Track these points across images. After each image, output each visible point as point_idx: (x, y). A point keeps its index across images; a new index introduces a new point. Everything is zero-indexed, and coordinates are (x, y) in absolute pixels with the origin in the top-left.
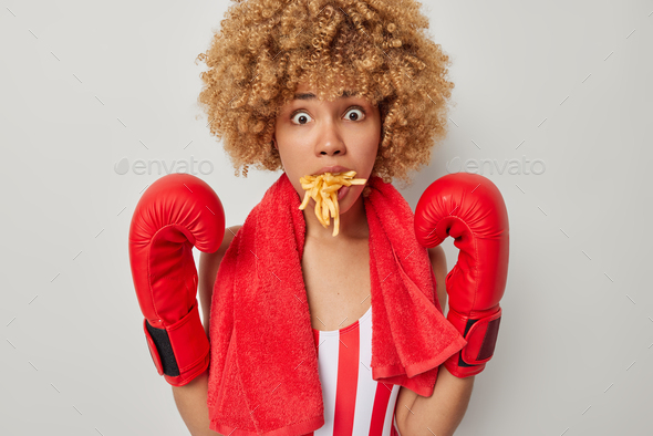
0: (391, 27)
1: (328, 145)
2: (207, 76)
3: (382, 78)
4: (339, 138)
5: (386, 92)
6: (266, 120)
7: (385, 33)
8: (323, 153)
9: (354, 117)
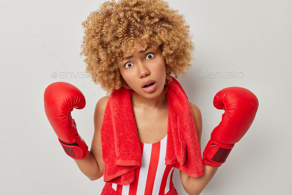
0: (152, 15)
1: (143, 73)
2: (86, 60)
3: (155, 39)
4: (146, 68)
5: (159, 43)
6: (115, 72)
7: (151, 18)
8: (142, 77)
9: (150, 57)
